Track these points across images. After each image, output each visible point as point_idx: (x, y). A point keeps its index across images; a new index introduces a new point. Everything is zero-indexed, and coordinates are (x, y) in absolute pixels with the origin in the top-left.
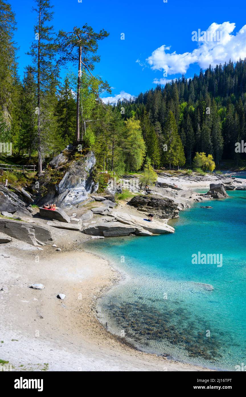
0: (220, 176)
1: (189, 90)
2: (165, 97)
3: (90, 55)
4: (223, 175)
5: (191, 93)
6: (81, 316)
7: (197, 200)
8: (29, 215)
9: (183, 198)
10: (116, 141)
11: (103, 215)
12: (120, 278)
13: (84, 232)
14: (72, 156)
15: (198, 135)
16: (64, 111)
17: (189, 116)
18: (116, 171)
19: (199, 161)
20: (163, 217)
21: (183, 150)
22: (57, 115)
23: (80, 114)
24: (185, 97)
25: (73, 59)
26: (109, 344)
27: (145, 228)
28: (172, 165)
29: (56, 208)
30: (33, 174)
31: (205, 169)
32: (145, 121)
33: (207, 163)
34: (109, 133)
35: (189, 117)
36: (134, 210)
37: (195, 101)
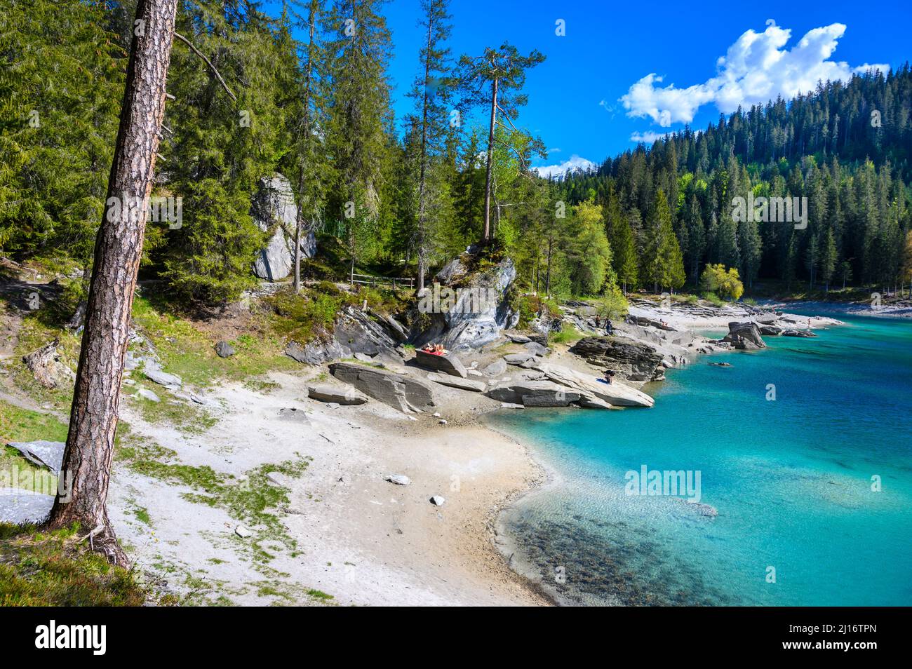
0: (751, 308)
1: (697, 152)
2: (652, 164)
3: (511, 94)
4: (757, 307)
5: (701, 157)
6: (467, 537)
7: (703, 350)
8: (398, 362)
9: (676, 346)
10: (555, 241)
11: (525, 368)
12: (544, 479)
13: (490, 395)
14: (474, 265)
15: (713, 232)
16: (467, 188)
17: (695, 198)
18: (556, 292)
19: (712, 279)
20: (635, 378)
21: (681, 258)
22: (455, 196)
23: (492, 194)
24: (691, 165)
25: (483, 101)
26: (510, 590)
27: (598, 395)
28: (659, 284)
29: (444, 351)
30: (408, 294)
31: (724, 295)
32: (612, 205)
33: (727, 284)
34: (544, 226)
35: (695, 201)
36: (582, 362)
37: (709, 172)
